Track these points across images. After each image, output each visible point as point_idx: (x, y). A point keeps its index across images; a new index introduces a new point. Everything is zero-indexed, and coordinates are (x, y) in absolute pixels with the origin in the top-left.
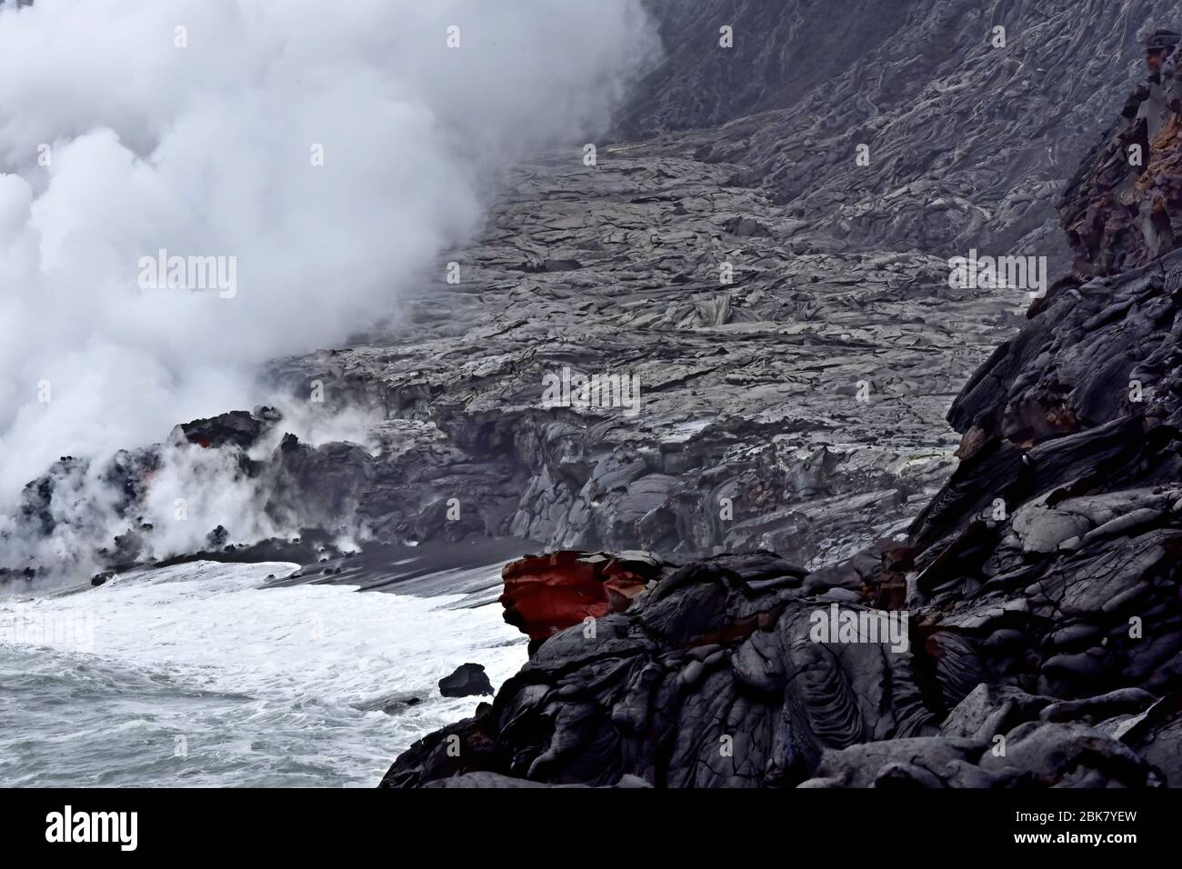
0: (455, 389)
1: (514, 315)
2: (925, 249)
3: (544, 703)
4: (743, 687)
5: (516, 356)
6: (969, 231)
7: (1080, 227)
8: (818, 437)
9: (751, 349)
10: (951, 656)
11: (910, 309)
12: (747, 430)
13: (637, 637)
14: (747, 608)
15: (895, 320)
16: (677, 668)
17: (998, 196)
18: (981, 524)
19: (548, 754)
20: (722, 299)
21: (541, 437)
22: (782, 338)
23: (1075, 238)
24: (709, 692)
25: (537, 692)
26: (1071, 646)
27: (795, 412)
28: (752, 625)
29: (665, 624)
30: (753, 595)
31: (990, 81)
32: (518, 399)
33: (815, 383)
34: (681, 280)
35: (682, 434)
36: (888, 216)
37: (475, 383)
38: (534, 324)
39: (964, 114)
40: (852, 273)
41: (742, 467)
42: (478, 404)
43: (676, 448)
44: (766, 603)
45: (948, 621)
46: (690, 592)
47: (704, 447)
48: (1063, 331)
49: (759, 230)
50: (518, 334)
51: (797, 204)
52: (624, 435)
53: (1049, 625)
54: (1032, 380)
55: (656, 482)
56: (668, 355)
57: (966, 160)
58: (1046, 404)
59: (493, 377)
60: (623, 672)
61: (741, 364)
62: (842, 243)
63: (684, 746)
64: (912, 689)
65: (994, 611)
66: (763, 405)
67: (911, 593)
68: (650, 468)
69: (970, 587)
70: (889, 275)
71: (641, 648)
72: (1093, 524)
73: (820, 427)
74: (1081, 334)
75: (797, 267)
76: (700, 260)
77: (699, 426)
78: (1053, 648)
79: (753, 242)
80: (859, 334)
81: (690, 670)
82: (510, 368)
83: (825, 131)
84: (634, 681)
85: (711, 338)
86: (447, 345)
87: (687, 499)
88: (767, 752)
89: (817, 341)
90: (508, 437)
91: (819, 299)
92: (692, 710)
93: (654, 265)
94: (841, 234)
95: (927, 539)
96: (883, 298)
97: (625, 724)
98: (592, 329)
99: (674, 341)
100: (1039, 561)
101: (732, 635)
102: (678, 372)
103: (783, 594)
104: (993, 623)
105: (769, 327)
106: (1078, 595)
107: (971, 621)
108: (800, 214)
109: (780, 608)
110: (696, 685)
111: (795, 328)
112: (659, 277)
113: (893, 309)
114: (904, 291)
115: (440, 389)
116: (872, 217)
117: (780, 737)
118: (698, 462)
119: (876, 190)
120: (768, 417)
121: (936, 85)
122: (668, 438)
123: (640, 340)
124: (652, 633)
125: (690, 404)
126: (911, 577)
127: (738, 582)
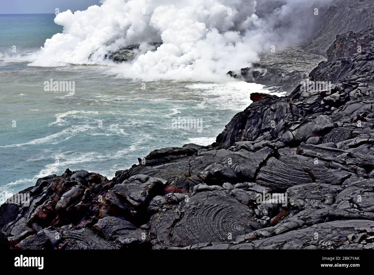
0: (269, 66)
1: (275, 59)
2: (317, 54)
3: (250, 110)
4: (271, 110)
5: (275, 63)
6: (321, 53)
7: (329, 54)
8: (304, 73)
9: (299, 63)
10: (294, 108)
11: (315, 60)
12: (297, 72)
13: (261, 104)
14: (272, 101)
15: (313, 61)
16: (264, 107)
17: (324, 49)
18: (299, 93)
19: (250, 116)
20: (296, 58)
21: (277, 71)
22: (302, 62)
23: (328, 55)
24: (268, 110)
25: (250, 109)
26: (307, 107)
27: (302, 70)
28: (273, 103)
29: (264, 103)
30: (273, 100)
31: (324, 38)
32: (275, 67)
33: (304, 67)
34: (292, 56)
35: (291, 72)
36: (313, 51)
37: (271, 66)
38: (277, 60)
39: (321, 41)
40: (309, 56)
41: (296, 75)
42: (271, 67)
43: (290, 73)
44: (274, 101)
45: (294, 104)
46: (267, 99)
47: (293, 73)
48: (321, 67)
49: (300, 51)
50: (275, 61)
51: (304, 49)
52: (285, 72)
53: (305, 105)
54: (317, 72)
55: (288, 76)
56: (290, 64)
57: (322, 45)
58: (318, 75)
59: (273, 65)
60: (259, 107)
61: (297, 65)
62: (308, 53)
63: (265, 116)
64: (289, 111)
65: (299, 103)
66: (299, 69)
67: (291, 100)
68: (287, 75)
69: (297, 100)
70: (313, 57)
71: (261, 105)
72: (311, 94)
73: (305, 72)
74: (323, 67)
75: (304, 55)
76: (294, 54)
77: (293, 71)
78: (305, 107)
79: (300, 53)
80: (309, 62)
81: (266, 108)
82: (275, 64)
83: (308, 42)
84: (260, 109)
85: (295, 62)
86: (269, 61)
87: (291, 78)
88: (273, 117)
89: (305, 63)
90: (274, 71)
91: (306, 59)
92: (266, 112)
93: (290, 55)
94: (309, 52)
95: (293, 94)
96: (312, 59)
97: (258, 113)
98: (283, 61)
99: (291, 62)
100: (304, 98)
101: (271, 104)
102: (291, 65)
103: (277, 100)
104: (299, 104)
105: (300, 61)
106: (309, 102)
107: (297, 104)
108: (305, 50)
109: (276, 102)
110: (266, 109)
111: (303, 61)
112: (290, 56)
113: (313, 60)
114: (314, 58)
115: (268, 66)
116: (312, 51)
117: (275, 116)
118: (292, 75)
119: (312, 48)
120: (300, 70)
121: (319, 38)
122: (289, 72)
123: (287, 62)
124: (262, 103)
125: (292, 69)
126: (291, 98)
127: (272, 98)
